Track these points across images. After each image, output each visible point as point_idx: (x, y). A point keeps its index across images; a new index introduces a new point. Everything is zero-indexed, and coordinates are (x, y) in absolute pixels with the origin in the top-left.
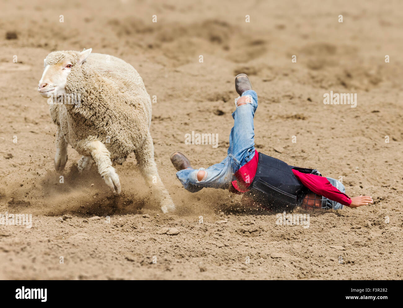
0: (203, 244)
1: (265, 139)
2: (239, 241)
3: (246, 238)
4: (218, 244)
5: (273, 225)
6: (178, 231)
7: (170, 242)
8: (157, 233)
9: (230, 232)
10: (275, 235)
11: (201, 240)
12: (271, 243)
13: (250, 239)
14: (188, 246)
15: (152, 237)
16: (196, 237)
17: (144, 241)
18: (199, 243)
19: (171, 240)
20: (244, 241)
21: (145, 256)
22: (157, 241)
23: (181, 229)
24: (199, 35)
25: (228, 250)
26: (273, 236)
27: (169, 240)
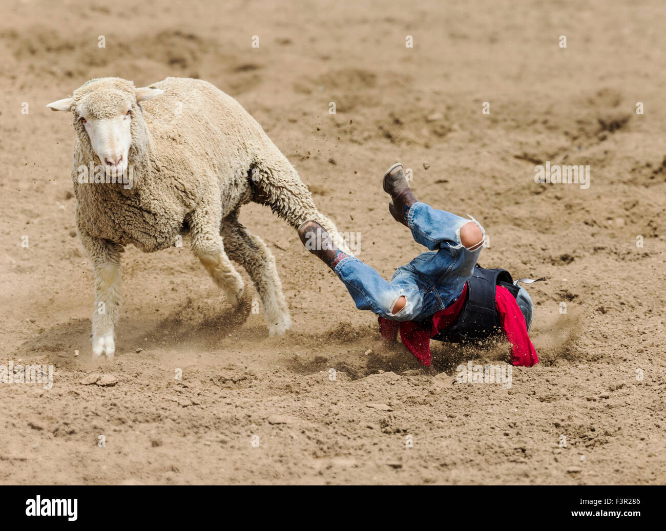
0: (157, 400)
1: (259, 226)
2: (216, 397)
3: (228, 391)
4: (181, 402)
5: (272, 370)
6: (115, 379)
7: (103, 398)
8: (81, 384)
9: (202, 382)
10: (275, 386)
11: (154, 394)
12: (269, 398)
13: (234, 392)
14: (133, 405)
15: (71, 390)
16: (146, 389)
17: (58, 396)
18: (151, 400)
19: (103, 394)
20: (225, 396)
21: (61, 422)
22: (80, 396)
23: (119, 375)
24: (149, 56)
25: (197, 411)
26: (271, 388)
27: (100, 395)
